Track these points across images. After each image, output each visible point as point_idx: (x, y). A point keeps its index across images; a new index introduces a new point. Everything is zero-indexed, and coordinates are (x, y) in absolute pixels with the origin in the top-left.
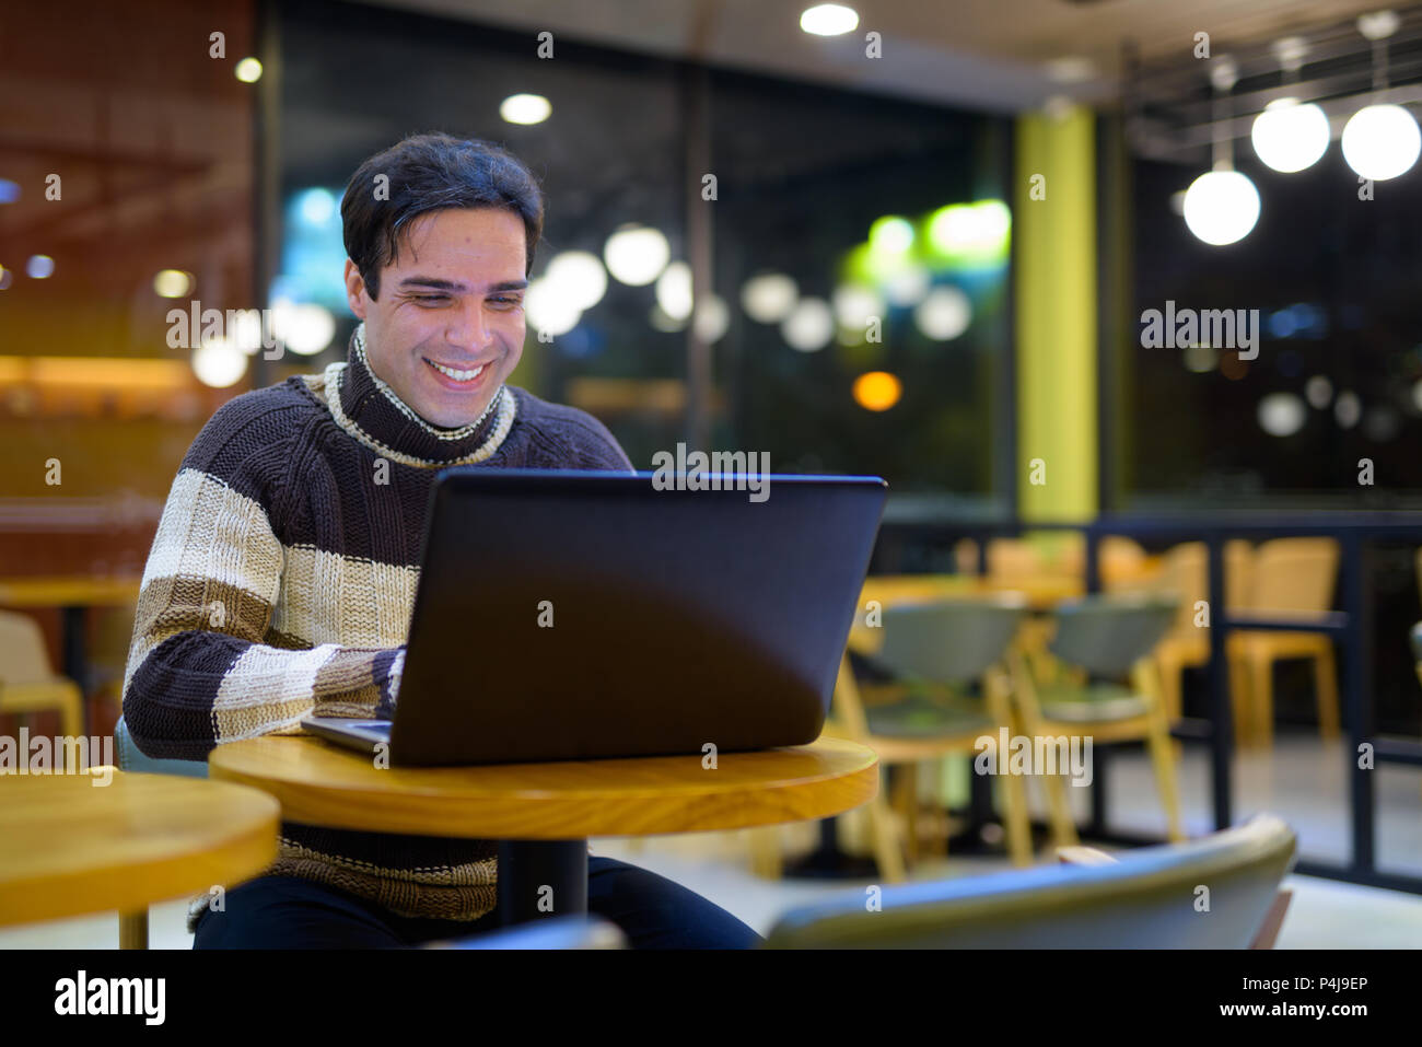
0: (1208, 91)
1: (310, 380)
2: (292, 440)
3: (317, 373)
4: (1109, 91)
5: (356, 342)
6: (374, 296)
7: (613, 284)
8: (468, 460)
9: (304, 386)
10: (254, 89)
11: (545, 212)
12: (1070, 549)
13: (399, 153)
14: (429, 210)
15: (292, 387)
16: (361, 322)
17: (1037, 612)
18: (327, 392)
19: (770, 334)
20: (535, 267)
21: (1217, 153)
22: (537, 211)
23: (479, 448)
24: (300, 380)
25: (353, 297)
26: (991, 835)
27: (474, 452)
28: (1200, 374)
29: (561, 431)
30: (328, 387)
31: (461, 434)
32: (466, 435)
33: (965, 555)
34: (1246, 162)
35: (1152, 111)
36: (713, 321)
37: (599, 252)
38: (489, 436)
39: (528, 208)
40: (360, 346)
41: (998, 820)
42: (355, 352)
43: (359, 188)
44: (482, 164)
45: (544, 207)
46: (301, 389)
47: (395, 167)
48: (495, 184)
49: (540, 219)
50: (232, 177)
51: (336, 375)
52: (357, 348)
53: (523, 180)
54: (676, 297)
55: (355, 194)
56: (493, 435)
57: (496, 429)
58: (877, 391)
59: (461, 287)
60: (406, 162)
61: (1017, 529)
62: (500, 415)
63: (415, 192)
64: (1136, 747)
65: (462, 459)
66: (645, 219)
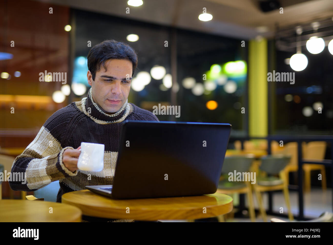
0: (295, 35)
1: (77, 103)
2: (68, 122)
3: (79, 101)
4: (272, 35)
5: (89, 93)
6: (94, 79)
7: (153, 79)
8: (117, 121)
9: (75, 105)
10: (69, 33)
11: (138, 61)
12: (263, 144)
13: (103, 44)
14: (109, 59)
15: (72, 105)
16: (91, 87)
17: (257, 159)
18: (82, 106)
19: (189, 91)
20: (134, 75)
21: (298, 49)
22: (136, 61)
23: (120, 118)
24: (74, 103)
25: (89, 81)
26: (245, 213)
27: (119, 119)
28: (289, 102)
29: (145, 117)
30: (82, 104)
31: (115, 115)
32: (117, 115)
33: (238, 145)
34: (305, 51)
35: (282, 39)
36: (176, 88)
37: (149, 72)
38: (123, 115)
39: (134, 60)
40: (90, 94)
41: (247, 209)
42: (89, 96)
43: (92, 53)
44: (123, 48)
45: (138, 60)
46: (74, 106)
47: (101, 47)
48: (126, 53)
49: (137, 63)
50: (63, 54)
51: (84, 101)
52: (89, 94)
53: (133, 52)
54: (168, 82)
55: (91, 54)
56: (124, 115)
57: (125, 113)
58: (212, 105)
59: (115, 79)
60: (104, 46)
61: (248, 138)
62: (126, 110)
63: (105, 54)
64: (280, 192)
65: (115, 121)
66: (160, 64)
